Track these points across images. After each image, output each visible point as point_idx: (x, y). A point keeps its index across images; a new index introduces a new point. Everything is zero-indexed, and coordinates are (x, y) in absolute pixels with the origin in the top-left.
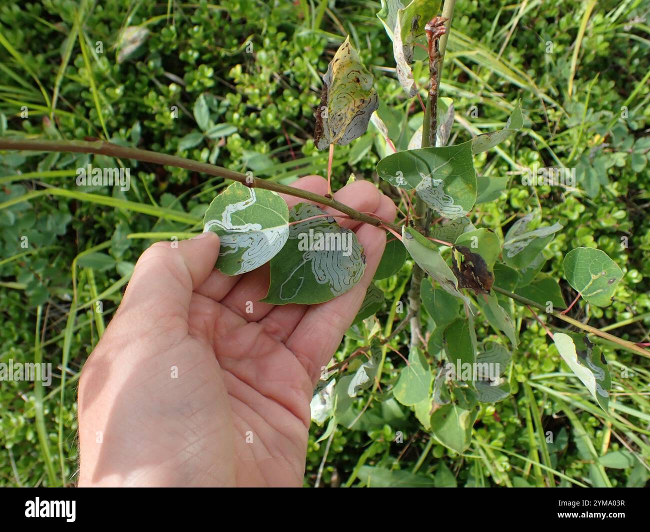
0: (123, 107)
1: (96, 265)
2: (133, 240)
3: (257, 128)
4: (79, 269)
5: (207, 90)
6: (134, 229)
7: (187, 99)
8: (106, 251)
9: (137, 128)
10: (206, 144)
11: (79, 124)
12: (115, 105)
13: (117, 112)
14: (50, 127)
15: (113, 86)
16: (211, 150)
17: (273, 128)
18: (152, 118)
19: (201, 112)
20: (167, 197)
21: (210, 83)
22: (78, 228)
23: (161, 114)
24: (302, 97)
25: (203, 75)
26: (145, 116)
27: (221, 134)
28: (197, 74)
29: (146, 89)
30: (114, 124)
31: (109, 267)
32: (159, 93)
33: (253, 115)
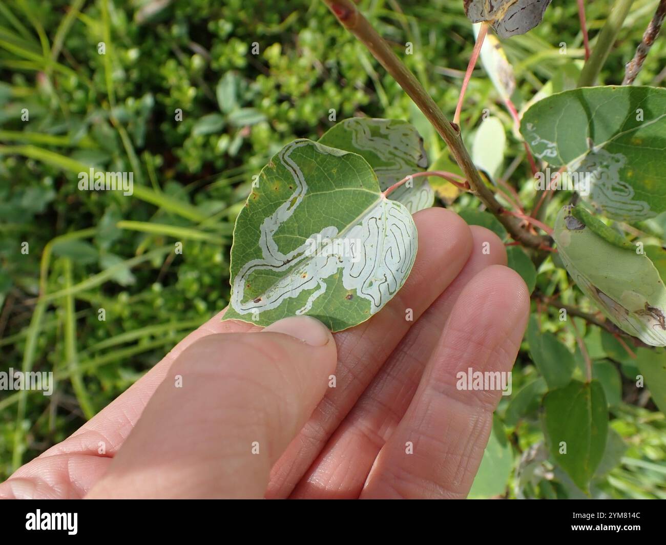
0: (135, 75)
1: (76, 256)
2: (126, 231)
3: (287, 121)
4: (54, 257)
5: (235, 69)
6: (128, 217)
7: (211, 76)
8: (90, 240)
9: (148, 100)
10: (227, 130)
11: (80, 86)
12: (127, 69)
13: (127, 79)
14: (45, 85)
15: (126, 48)
16: (232, 138)
17: (307, 123)
18: (167, 92)
19: (226, 93)
20: (173, 186)
21: (240, 62)
22: (61, 209)
23: (179, 88)
24: (347, 91)
25: (234, 51)
26: (159, 88)
27: (247, 121)
28: (227, 50)
29: (164, 56)
30: (122, 93)
31: (89, 260)
32: (180, 63)
33: (285, 106)
